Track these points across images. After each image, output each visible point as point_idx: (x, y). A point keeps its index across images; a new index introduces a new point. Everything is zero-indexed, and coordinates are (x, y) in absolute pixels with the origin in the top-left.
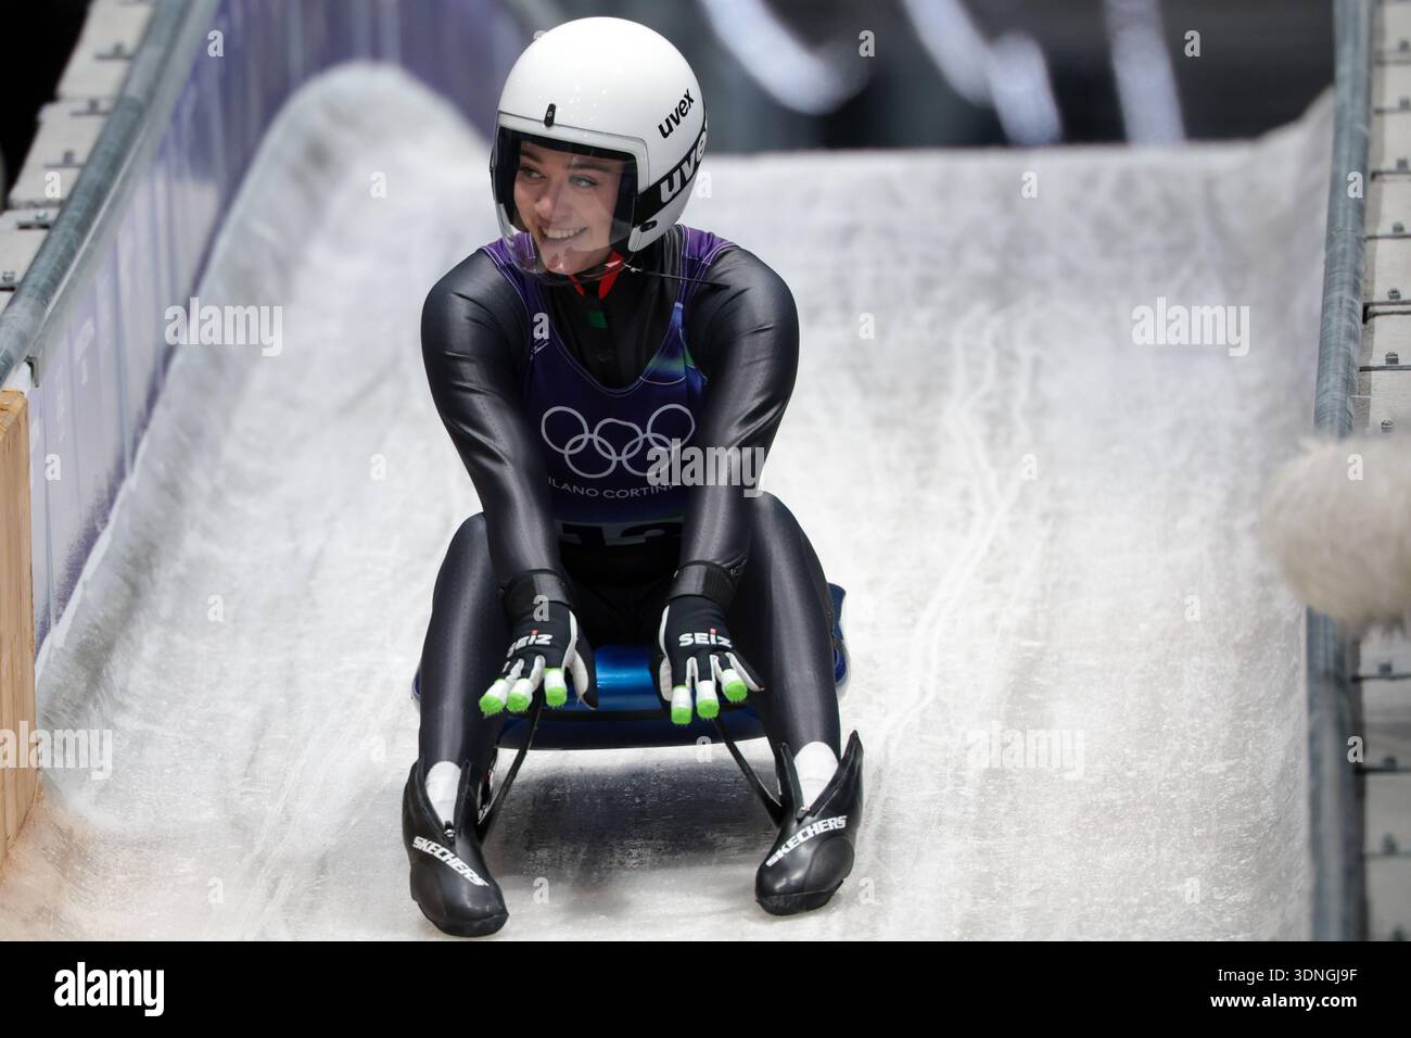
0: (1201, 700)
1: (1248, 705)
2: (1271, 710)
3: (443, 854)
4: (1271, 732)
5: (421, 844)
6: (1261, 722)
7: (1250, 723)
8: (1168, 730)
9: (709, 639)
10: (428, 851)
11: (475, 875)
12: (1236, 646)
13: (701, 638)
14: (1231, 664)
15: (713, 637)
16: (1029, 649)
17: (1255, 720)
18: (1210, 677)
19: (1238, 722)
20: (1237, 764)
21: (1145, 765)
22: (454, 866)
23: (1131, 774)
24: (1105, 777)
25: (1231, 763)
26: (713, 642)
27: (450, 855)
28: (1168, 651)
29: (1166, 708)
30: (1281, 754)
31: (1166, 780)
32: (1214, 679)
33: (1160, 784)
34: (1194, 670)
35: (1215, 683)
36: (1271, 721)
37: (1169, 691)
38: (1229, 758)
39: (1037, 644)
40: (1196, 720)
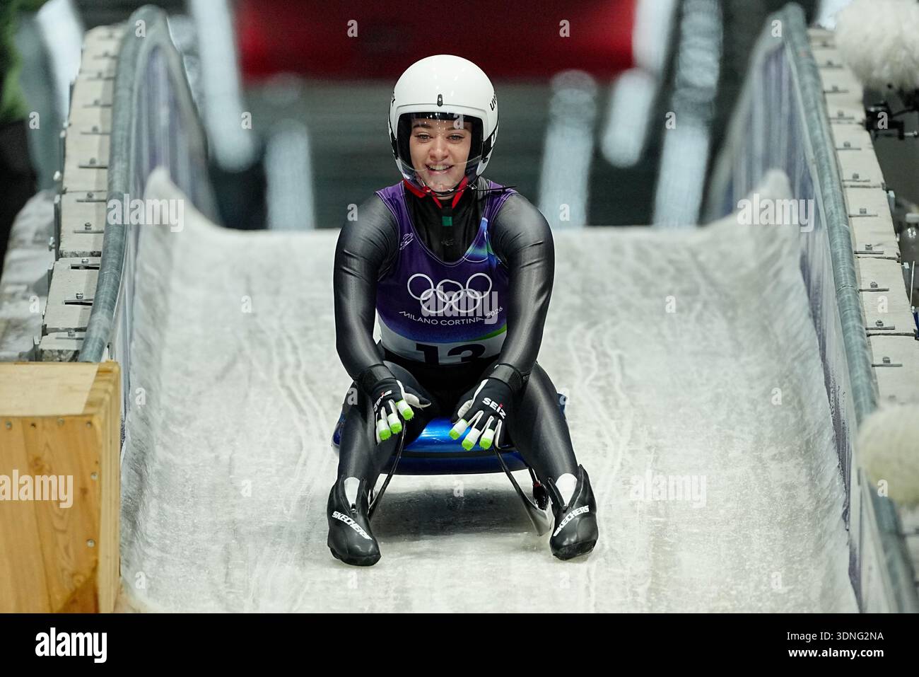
0: (764, 553)
1: (793, 557)
2: (808, 559)
3: (349, 521)
4: (812, 571)
5: (337, 515)
6: (804, 566)
7: (797, 566)
8: (749, 569)
9: (497, 408)
10: (341, 519)
11: (365, 533)
12: (780, 523)
13: (493, 405)
14: (778, 533)
15: (499, 408)
16: (658, 522)
17: (800, 564)
18: (767, 540)
19: (789, 566)
20: (794, 588)
21: (740, 588)
22: (354, 528)
23: (734, 593)
24: (719, 594)
25: (791, 587)
26: (498, 411)
27: (352, 522)
28: (740, 525)
29: (745, 557)
30: (820, 584)
31: (754, 596)
32: (770, 542)
33: (751, 598)
34: (758, 537)
35: (771, 544)
36: (810, 565)
37: (745, 548)
38: (788, 585)
39: (661, 520)
40: (764, 564)
